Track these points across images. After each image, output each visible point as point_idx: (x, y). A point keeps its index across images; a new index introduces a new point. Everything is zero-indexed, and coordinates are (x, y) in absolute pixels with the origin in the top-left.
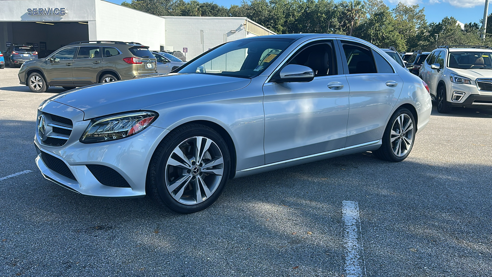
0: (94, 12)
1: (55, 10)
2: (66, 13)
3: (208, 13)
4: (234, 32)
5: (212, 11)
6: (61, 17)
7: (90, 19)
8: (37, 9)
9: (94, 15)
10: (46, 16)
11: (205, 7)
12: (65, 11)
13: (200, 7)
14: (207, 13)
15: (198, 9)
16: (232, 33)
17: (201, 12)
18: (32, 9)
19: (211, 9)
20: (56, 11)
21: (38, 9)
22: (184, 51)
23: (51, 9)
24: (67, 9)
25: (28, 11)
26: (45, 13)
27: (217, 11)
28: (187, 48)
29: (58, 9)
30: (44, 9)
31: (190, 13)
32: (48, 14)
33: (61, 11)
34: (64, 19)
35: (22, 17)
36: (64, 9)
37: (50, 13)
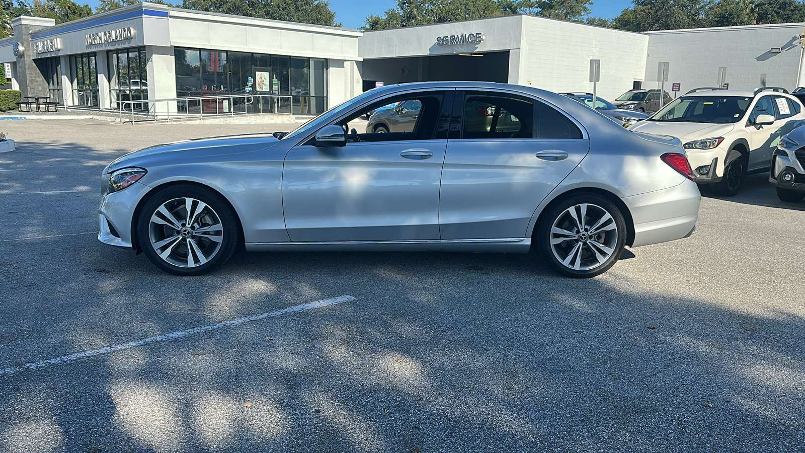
0: (519, 36)
1: (469, 35)
2: (483, 40)
3: (772, 16)
4: (778, 51)
5: (781, 11)
6: (476, 46)
7: (513, 47)
8: (447, 37)
9: (518, 40)
10: (459, 46)
11: (767, 5)
12: (481, 37)
13: (757, 6)
14: (770, 16)
15: (752, 10)
16: (773, 54)
17: (756, 15)
18: (442, 38)
19: (778, 9)
20: (471, 37)
21: (449, 37)
22: (673, 88)
23: (464, 35)
24: (484, 33)
25: (437, 40)
26: (457, 42)
27: (792, 10)
28: (680, 84)
29: (473, 35)
30: (456, 36)
31: (733, 18)
32: (460, 43)
33: (477, 38)
34: (480, 48)
35: (430, 50)
36: (481, 34)
37: (463, 42)
